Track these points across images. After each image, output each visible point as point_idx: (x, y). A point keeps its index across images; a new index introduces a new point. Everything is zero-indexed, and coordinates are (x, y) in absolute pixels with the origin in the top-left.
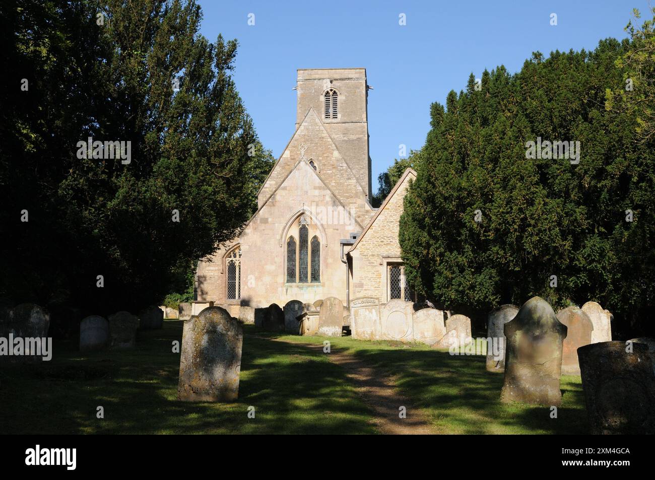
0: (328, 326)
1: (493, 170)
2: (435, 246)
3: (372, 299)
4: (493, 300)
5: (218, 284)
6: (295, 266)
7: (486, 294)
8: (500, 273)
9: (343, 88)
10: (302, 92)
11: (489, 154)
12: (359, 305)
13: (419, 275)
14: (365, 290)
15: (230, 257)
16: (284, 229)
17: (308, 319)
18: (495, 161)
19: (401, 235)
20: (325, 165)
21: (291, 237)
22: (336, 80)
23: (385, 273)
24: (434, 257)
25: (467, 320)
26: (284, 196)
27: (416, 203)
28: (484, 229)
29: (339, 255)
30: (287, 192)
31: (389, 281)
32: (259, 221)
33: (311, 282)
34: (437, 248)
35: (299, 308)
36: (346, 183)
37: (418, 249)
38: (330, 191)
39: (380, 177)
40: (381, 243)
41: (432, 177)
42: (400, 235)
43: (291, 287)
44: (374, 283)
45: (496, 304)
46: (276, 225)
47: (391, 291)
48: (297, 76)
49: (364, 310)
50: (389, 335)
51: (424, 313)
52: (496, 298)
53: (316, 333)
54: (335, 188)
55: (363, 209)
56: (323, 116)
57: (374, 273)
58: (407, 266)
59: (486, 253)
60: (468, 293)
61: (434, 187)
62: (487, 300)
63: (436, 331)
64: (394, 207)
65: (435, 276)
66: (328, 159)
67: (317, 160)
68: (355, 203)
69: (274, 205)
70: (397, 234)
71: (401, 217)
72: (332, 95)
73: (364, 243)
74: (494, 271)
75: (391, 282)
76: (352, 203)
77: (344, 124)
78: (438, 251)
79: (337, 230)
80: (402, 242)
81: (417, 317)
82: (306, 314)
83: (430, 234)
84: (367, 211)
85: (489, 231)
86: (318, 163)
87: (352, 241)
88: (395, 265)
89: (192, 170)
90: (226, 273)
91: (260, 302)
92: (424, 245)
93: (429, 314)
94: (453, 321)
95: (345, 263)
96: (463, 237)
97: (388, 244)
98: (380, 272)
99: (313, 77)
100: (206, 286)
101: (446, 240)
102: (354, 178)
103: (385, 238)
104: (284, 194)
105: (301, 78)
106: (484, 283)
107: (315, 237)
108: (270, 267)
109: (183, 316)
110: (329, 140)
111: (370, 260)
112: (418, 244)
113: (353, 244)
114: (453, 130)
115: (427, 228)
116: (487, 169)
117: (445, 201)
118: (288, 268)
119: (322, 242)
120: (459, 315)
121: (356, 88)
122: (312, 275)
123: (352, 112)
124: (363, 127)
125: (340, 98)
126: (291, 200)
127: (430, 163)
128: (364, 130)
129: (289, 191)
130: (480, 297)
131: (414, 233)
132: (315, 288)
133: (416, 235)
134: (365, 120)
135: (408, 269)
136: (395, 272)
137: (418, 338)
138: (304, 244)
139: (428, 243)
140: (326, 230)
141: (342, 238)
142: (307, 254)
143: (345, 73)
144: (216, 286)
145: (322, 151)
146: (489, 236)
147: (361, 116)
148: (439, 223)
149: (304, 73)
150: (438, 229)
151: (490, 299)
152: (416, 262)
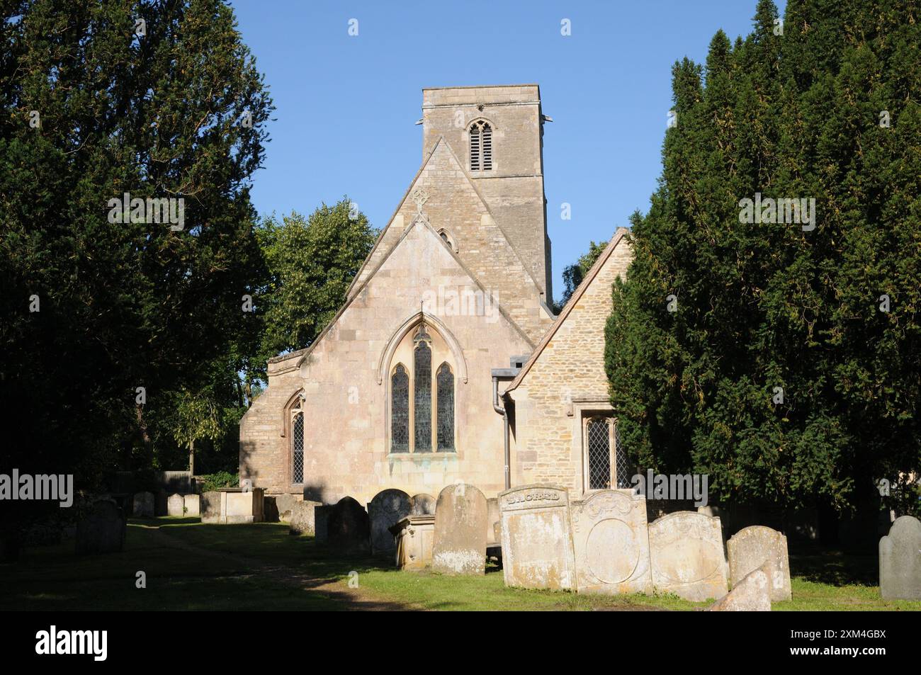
0: (455, 550)
1: (841, 177)
2: (695, 366)
3: (551, 492)
4: (837, 490)
5: (276, 455)
6: (406, 420)
7: (818, 476)
8: (851, 426)
9: (501, 119)
10: (431, 126)
11: (830, 138)
12: (521, 505)
13: (646, 434)
14: (540, 465)
15: (297, 408)
16: (386, 349)
17: (412, 533)
18: (844, 155)
19: (609, 355)
20: (466, 240)
21: (400, 366)
22: (489, 104)
23: (577, 430)
24: (691, 391)
25: (778, 538)
26: (385, 288)
27: (648, 269)
28: (815, 321)
29: (491, 398)
30: (391, 280)
31: (586, 448)
32: (337, 337)
33: (438, 451)
34: (699, 372)
35: (400, 506)
36: (504, 272)
37: (656, 373)
38: (473, 278)
39: (566, 274)
40: (570, 374)
41: (688, 204)
42: (606, 356)
43: (399, 459)
44: (556, 452)
45: (843, 500)
46: (371, 343)
47: (591, 466)
48: (423, 100)
49: (533, 516)
50: (592, 575)
51: (675, 524)
52: (845, 485)
53: (427, 566)
54: (485, 281)
55: (535, 318)
56: (468, 166)
57: (557, 433)
58: (621, 416)
59: (816, 381)
60: (775, 474)
61: (692, 228)
62: (823, 490)
63: (704, 569)
64: (594, 304)
65: (695, 435)
66: (473, 228)
67: (453, 230)
68: (521, 307)
69: (366, 306)
70: (602, 356)
71: (608, 321)
72: (481, 131)
73: (537, 373)
74: (834, 422)
75: (591, 450)
76: (516, 307)
77: (502, 180)
78: (702, 378)
79: (486, 350)
80: (610, 369)
81: (659, 533)
82: (406, 523)
83: (682, 339)
84: (544, 322)
85: (830, 325)
86: (455, 236)
87: (514, 371)
88: (599, 417)
89: (92, 171)
90: (290, 436)
91: (341, 490)
92: (668, 363)
93: (686, 526)
94: (743, 540)
95: (502, 413)
96: (760, 345)
97: (583, 376)
98: (567, 430)
99: (450, 100)
100: (255, 461)
101: (717, 354)
102: (520, 263)
103: (578, 364)
104: (385, 285)
105: (429, 103)
106: (815, 451)
107: (445, 366)
108: (360, 424)
109: (207, 516)
110: (474, 195)
111: (549, 407)
112: (656, 362)
113: (515, 377)
114: (729, 108)
115: (675, 325)
116: (825, 175)
117: (721, 259)
118: (394, 425)
119: (458, 374)
120: (760, 528)
121: (523, 118)
122: (439, 438)
123: (516, 159)
124: (536, 184)
125: (496, 136)
126: (399, 296)
127: (682, 171)
128: (537, 188)
129: (394, 278)
130: (804, 482)
131: (647, 338)
132: (445, 463)
133: (650, 340)
134: (539, 171)
135: (624, 422)
136: (599, 430)
137: (663, 583)
138: (424, 379)
139: (677, 360)
140: (464, 351)
141: (496, 366)
142: (430, 398)
143: (505, 92)
144: (272, 460)
145: (460, 215)
146: (830, 337)
147: (533, 166)
148: (702, 314)
149: (434, 95)
150: (702, 327)
151: (830, 488)
152: (640, 409)
